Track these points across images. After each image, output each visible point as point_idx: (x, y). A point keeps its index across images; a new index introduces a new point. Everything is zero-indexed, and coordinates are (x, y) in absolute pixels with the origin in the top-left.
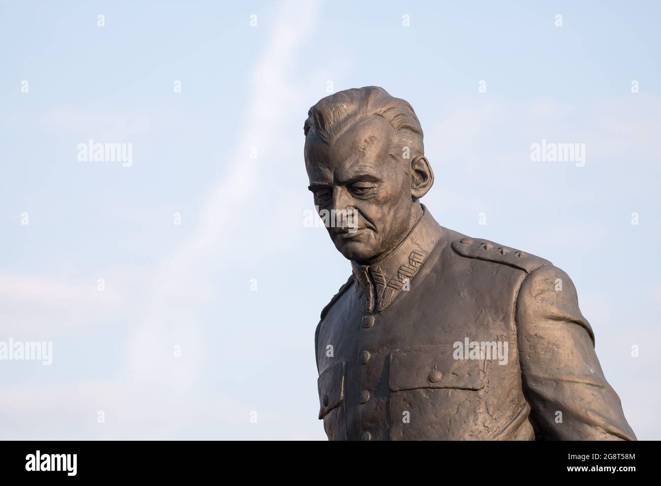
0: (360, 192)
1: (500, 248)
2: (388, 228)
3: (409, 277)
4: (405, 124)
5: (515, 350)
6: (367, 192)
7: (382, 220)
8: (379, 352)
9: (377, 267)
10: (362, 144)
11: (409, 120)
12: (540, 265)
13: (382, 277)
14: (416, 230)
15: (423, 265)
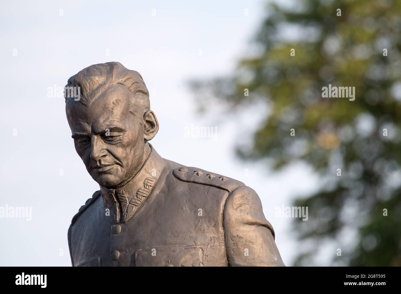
0: (110, 139)
1: (208, 174)
2: (130, 164)
3: (145, 197)
4: (138, 89)
5: (223, 247)
6: (115, 139)
7: (126, 158)
8: (126, 251)
9: (122, 190)
10: (111, 106)
11: (141, 86)
12: (237, 186)
13: (125, 197)
14: (148, 163)
15: (154, 188)
